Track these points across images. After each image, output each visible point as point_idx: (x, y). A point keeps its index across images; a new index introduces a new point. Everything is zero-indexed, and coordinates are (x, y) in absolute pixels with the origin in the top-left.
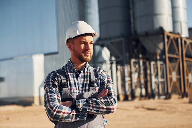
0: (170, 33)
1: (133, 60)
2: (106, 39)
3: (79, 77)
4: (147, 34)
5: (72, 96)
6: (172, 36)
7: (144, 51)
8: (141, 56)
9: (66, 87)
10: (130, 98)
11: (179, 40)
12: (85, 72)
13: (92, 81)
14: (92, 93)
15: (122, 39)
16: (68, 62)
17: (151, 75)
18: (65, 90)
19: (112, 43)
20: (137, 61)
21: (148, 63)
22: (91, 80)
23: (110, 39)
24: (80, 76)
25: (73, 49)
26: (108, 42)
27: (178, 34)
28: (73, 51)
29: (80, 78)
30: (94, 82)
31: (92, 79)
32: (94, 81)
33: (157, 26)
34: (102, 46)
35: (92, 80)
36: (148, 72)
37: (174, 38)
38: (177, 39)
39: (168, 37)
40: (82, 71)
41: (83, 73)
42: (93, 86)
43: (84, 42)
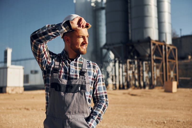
0: (156, 41)
1: (128, 61)
2: (110, 45)
4: (139, 42)
5: (60, 81)
6: (157, 43)
7: (138, 55)
8: (136, 57)
10: (126, 87)
11: (163, 47)
12: (77, 61)
15: (121, 45)
17: (143, 71)
18: (55, 75)
19: (114, 48)
20: (133, 61)
21: (141, 63)
22: (82, 69)
23: (113, 44)
24: (72, 63)
26: (111, 47)
27: (163, 42)
28: (70, 44)
29: (72, 65)
30: (84, 72)
31: (84, 69)
33: (146, 36)
34: (108, 50)
36: (141, 69)
37: (159, 45)
39: (154, 44)
40: (75, 60)
41: (75, 61)
42: (83, 75)
43: (82, 37)
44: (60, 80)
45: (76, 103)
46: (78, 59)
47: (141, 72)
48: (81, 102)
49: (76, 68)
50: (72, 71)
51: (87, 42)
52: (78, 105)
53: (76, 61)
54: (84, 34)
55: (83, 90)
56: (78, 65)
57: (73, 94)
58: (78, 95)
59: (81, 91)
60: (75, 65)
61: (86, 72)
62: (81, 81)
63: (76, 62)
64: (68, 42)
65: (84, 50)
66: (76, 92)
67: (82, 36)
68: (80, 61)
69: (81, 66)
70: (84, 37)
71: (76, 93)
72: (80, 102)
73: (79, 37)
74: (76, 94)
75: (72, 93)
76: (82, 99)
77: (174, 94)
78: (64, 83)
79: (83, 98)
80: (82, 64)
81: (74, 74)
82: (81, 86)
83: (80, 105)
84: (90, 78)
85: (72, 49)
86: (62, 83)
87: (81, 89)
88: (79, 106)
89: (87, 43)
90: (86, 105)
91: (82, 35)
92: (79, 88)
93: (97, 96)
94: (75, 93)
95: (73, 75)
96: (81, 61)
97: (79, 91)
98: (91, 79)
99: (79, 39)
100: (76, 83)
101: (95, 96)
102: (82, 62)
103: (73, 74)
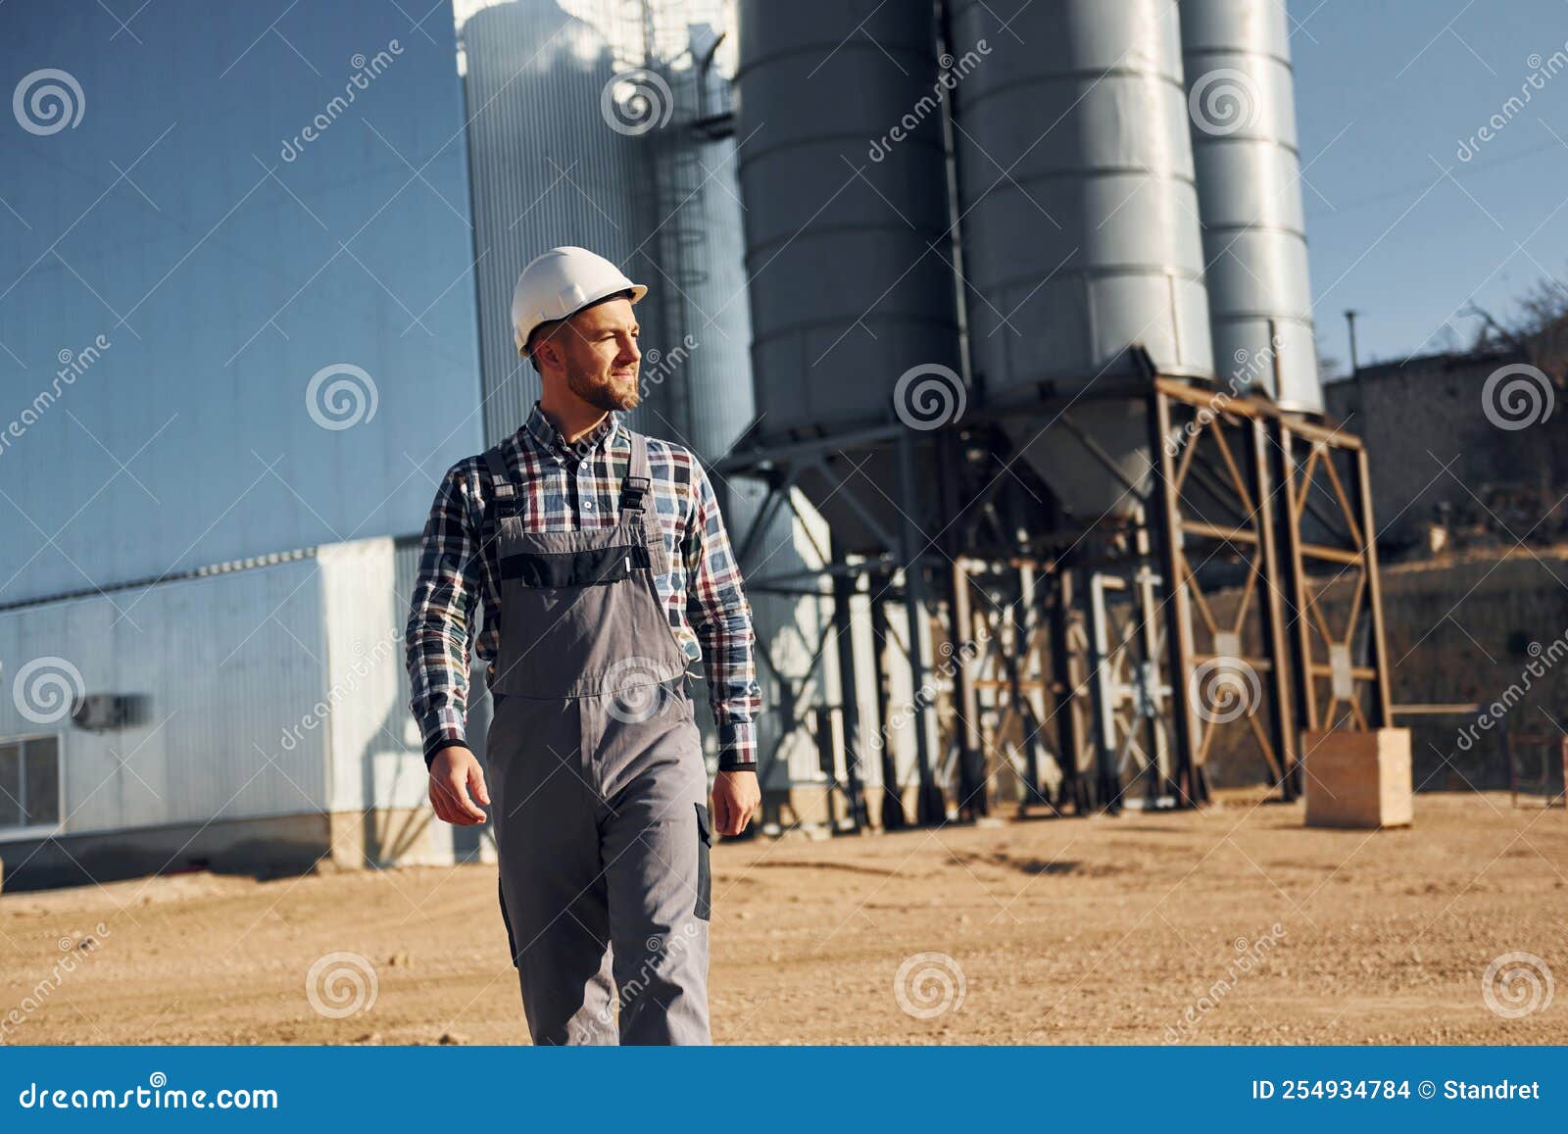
1: (965, 567)
3: (579, 470)
4: (1048, 396)
5: (540, 546)
7: (1045, 513)
9: (511, 514)
10: (952, 810)
11: (1259, 427)
12: (604, 452)
13: (632, 485)
14: (628, 531)
15: (893, 430)
16: (531, 415)
17: (1092, 657)
18: (509, 522)
19: (831, 458)
20: (996, 568)
22: (628, 483)
24: (583, 465)
25: (563, 362)
27: (1258, 391)
28: (563, 375)
29: (583, 475)
30: (640, 489)
31: (636, 478)
32: (642, 486)
33: (1110, 347)
34: (777, 481)
35: (634, 484)
36: (1076, 635)
37: (1222, 416)
38: (1247, 424)
39: (1183, 413)
40: (593, 449)
41: (596, 454)
42: (637, 506)
43: (612, 334)
44: (538, 541)
45: (620, 624)
46: (608, 445)
47: (1074, 667)
48: (642, 619)
49: (605, 486)
50: (588, 505)
51: (638, 354)
52: (630, 632)
53: (601, 450)
54: (617, 322)
55: (643, 569)
56: (610, 470)
57: (604, 587)
58: (627, 591)
59: (637, 573)
60: (600, 470)
61: (647, 493)
62: (630, 530)
63: (599, 457)
64: (555, 364)
65: (629, 388)
66: (616, 578)
67: (612, 331)
68: (616, 450)
69: (623, 471)
70: (619, 336)
71: (617, 582)
72: (638, 617)
73: (599, 336)
74: (617, 589)
75: (601, 583)
76: (641, 607)
77: (1391, 835)
78: (558, 548)
79: (646, 604)
80: (625, 461)
81: (599, 517)
82: (634, 554)
83: (637, 633)
84: (666, 524)
85: (576, 393)
86: (550, 550)
87: (636, 564)
88: (634, 636)
89: (635, 360)
90: (661, 629)
91: (613, 326)
92: (627, 559)
93: (709, 595)
94: (614, 584)
95: (591, 520)
96: (621, 450)
97: (625, 576)
98: (673, 526)
99: (602, 344)
100: (609, 542)
101: (701, 593)
102: (624, 455)
103: (593, 518)
